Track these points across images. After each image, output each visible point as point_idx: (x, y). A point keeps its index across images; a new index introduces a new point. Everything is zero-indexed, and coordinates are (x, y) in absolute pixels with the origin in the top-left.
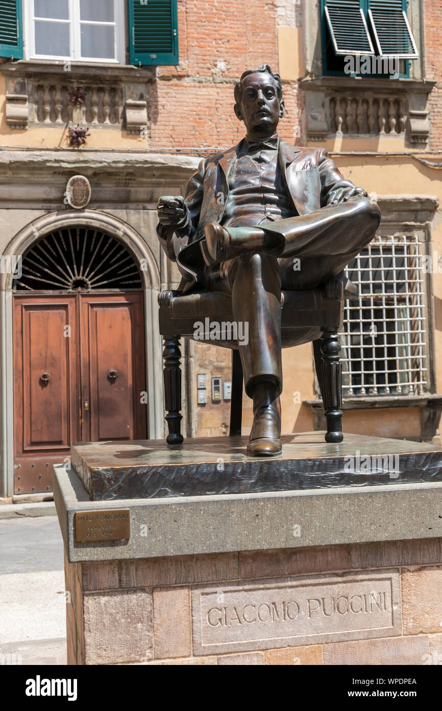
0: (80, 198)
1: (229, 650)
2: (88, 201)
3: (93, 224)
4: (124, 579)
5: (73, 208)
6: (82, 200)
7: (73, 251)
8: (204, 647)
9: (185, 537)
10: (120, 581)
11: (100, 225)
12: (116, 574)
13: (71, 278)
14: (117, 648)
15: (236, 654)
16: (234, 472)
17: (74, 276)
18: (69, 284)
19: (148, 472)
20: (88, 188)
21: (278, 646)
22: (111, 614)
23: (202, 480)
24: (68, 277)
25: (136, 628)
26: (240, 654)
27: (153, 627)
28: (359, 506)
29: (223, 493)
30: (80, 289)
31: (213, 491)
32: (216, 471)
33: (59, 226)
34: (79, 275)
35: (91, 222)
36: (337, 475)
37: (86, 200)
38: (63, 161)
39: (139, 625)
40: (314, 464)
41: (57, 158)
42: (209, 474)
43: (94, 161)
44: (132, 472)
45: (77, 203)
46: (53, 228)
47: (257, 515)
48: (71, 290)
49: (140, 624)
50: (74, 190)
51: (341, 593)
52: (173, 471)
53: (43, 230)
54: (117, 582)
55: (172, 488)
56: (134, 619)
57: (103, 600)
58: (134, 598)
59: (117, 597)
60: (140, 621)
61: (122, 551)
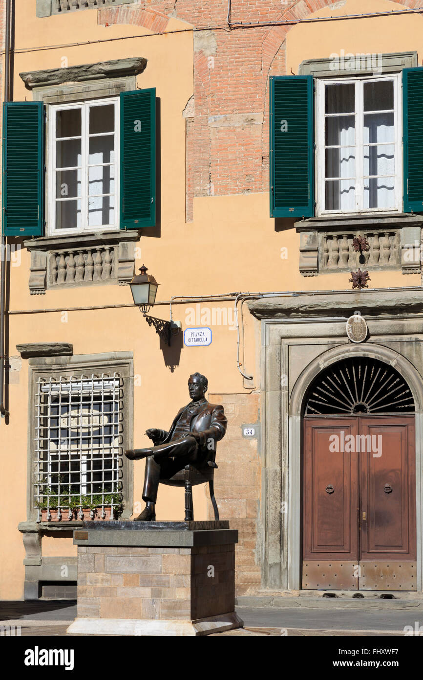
0: (359, 333)
2: (366, 336)
3: (370, 357)
4: (88, 551)
5: (352, 342)
6: (360, 335)
7: (355, 380)
8: (107, 571)
9: (102, 540)
11: (376, 357)
13: (353, 403)
14: (86, 569)
17: (356, 402)
18: (351, 408)
20: (364, 325)
21: (127, 573)
22: (84, 560)
23: (111, 525)
24: (350, 403)
25: (90, 564)
30: (360, 413)
31: (113, 529)
32: (115, 523)
33: (341, 359)
34: (359, 401)
35: (368, 355)
36: (148, 526)
37: (364, 335)
38: (343, 303)
41: (337, 301)
43: (368, 301)
45: (356, 338)
46: (336, 361)
47: (121, 536)
48: (352, 414)
50: (352, 327)
53: (327, 362)
55: (103, 527)
56: (90, 562)
57: (82, 556)
58: (90, 556)
59: (86, 555)
60: (91, 562)
61: (86, 542)
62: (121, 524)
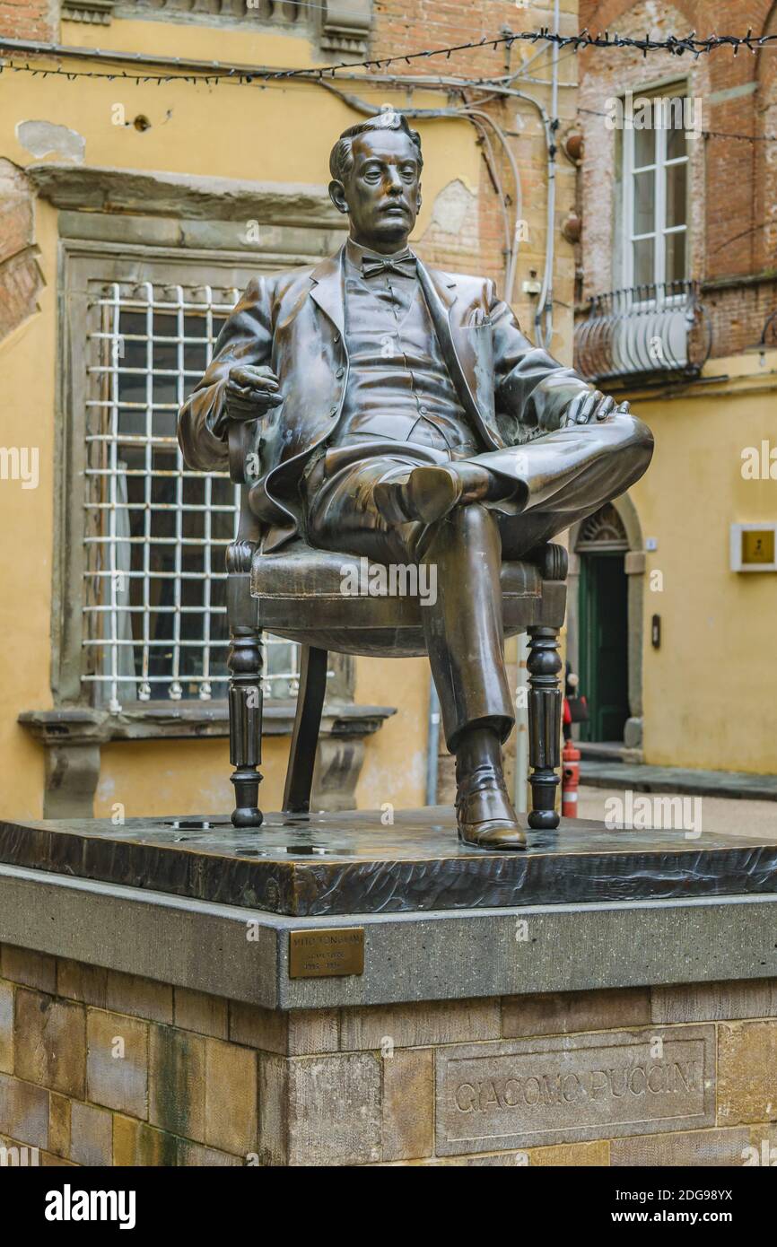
1: (484, 1149)
4: (345, 1038)
8: (451, 1144)
9: (437, 973)
10: (340, 1040)
12: (335, 1030)
14: (332, 1145)
15: (492, 1155)
16: (493, 874)
19: (374, 871)
21: (550, 1142)
22: (326, 1091)
23: (448, 884)
25: (359, 1113)
26: (498, 1154)
27: (381, 1112)
28: (671, 927)
29: (477, 907)
31: (462, 902)
32: (468, 874)
36: (632, 881)
39: (364, 1110)
40: (601, 863)
42: (459, 875)
44: (353, 871)
47: (534, 940)
49: (364, 1108)
51: (636, 1062)
52: (410, 869)
54: (335, 1043)
55: (406, 897)
56: (357, 1100)
57: (316, 1069)
58: (358, 1068)
59: (335, 1066)
60: (364, 1102)
61: (352, 992)
62: (504, 874)
